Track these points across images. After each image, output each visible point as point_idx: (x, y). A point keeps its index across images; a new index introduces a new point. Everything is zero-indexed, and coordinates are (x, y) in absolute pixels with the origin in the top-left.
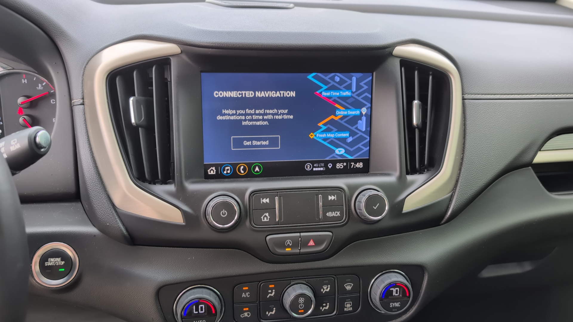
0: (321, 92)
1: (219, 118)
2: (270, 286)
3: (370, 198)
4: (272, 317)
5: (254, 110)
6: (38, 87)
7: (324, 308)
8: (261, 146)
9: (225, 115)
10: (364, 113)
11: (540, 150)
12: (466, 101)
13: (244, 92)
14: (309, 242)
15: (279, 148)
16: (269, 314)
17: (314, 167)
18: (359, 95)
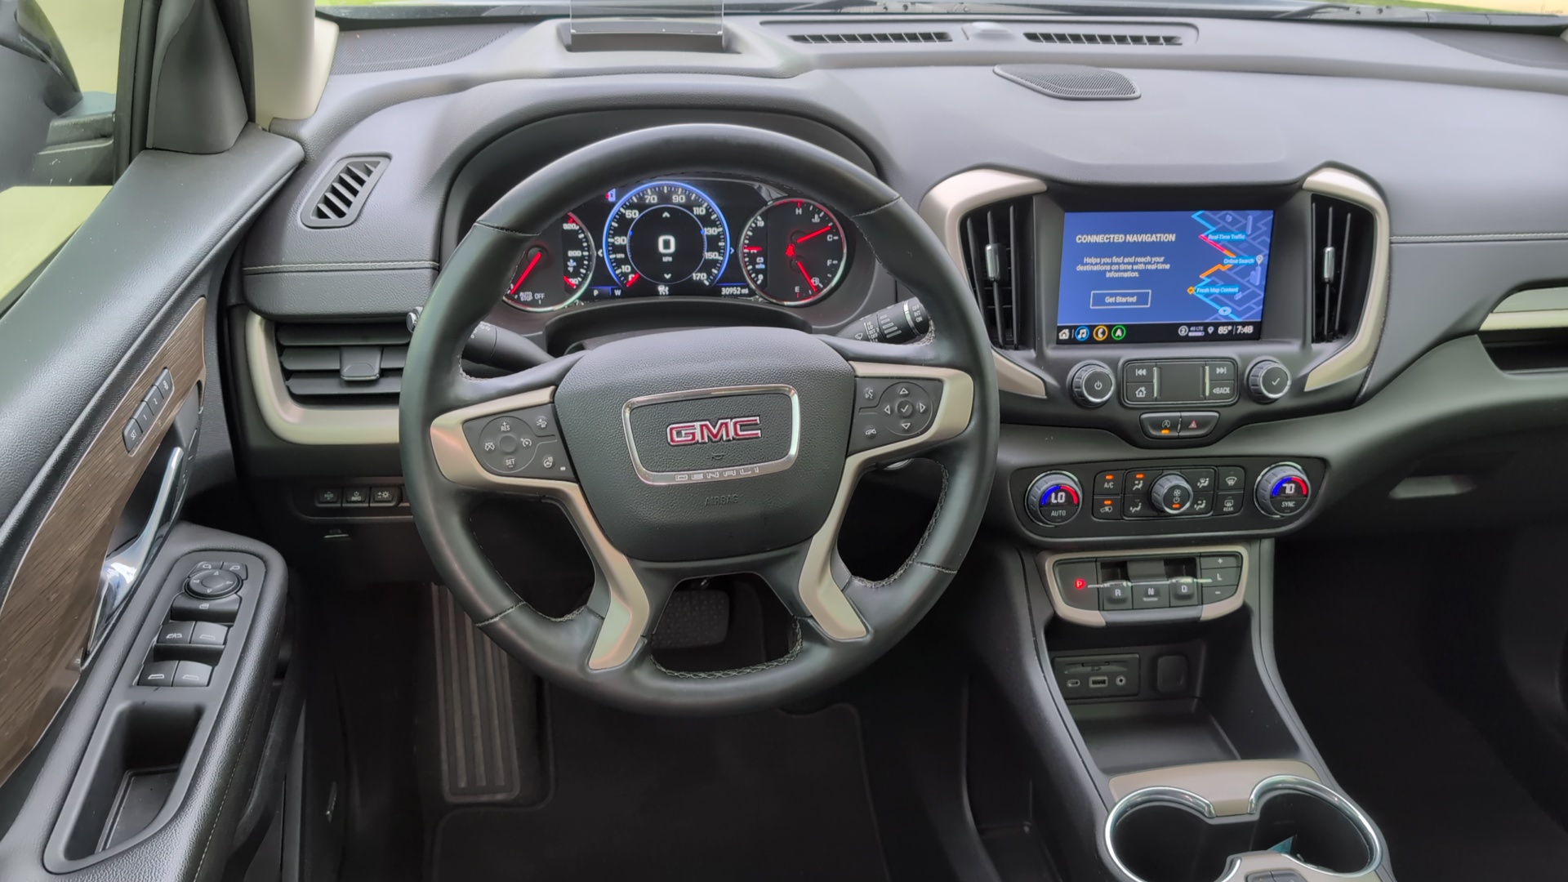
0: (1207, 236)
1: (1080, 268)
2: (1138, 476)
3: (1269, 372)
4: (1136, 515)
5: (1122, 258)
6: (814, 218)
7: (1199, 506)
8: (1127, 303)
9: (1087, 264)
10: (1259, 262)
11: (1492, 312)
12: (1393, 245)
13: (1112, 236)
14: (1190, 423)
15: (1149, 306)
16: (1133, 510)
17: (1190, 331)
18: (1254, 239)
